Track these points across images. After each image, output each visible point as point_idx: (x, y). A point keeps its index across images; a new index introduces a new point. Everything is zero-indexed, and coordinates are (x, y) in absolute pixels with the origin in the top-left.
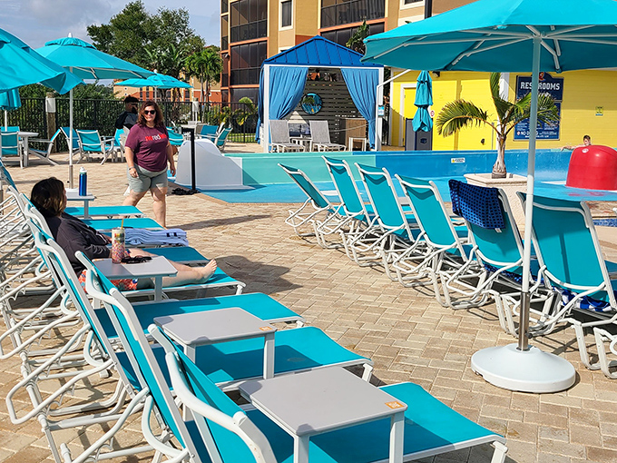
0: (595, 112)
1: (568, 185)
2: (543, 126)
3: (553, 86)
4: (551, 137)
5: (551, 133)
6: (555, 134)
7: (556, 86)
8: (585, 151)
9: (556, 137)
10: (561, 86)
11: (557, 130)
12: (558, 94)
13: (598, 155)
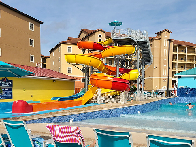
0: (23, 90)
1: (12, 112)
2: (7, 95)
3: (9, 83)
4: (10, 98)
5: (10, 97)
6: (11, 97)
7: (10, 83)
8: (17, 102)
9: (12, 98)
10: (12, 83)
11: (12, 96)
12: (11, 85)
13: (20, 103)
